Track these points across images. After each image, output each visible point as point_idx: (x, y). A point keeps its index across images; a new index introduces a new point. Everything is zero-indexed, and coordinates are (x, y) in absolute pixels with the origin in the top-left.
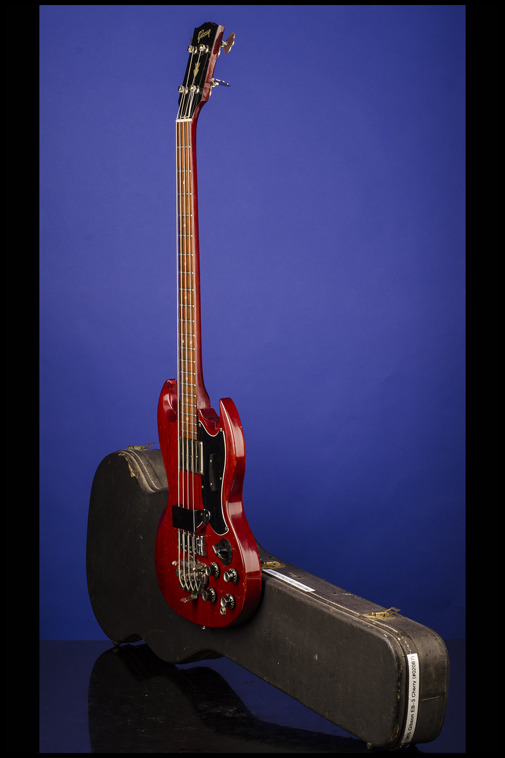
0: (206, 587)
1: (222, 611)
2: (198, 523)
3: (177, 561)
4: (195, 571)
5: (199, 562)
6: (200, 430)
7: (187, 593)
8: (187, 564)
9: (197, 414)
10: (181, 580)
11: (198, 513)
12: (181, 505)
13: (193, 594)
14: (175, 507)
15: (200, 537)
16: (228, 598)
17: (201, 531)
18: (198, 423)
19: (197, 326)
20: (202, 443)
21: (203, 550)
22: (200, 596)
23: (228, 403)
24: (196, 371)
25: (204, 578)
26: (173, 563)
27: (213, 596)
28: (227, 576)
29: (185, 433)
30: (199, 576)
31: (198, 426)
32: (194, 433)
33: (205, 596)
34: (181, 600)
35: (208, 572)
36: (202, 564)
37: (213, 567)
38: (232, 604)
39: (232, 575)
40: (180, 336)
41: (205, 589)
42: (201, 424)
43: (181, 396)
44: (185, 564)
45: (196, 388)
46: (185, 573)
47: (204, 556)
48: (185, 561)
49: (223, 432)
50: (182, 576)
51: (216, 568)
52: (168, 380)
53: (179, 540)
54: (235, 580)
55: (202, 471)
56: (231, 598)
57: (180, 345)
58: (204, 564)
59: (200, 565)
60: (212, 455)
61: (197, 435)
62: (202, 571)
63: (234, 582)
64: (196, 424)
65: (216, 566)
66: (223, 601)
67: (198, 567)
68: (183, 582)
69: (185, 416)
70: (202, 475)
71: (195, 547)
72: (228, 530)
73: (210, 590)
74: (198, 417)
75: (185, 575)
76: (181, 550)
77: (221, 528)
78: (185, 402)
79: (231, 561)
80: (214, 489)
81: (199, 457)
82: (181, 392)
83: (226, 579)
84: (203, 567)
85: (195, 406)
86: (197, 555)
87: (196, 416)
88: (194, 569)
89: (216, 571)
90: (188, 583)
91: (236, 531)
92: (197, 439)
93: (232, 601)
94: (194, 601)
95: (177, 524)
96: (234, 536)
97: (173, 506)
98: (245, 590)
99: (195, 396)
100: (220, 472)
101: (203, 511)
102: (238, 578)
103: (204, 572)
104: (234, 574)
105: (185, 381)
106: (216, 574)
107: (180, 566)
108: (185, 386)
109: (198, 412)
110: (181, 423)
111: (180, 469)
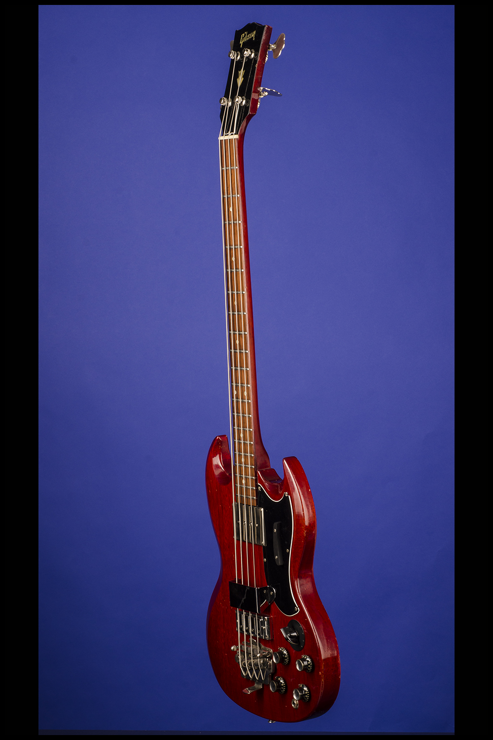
0: (273, 677)
1: (294, 703)
2: (260, 602)
3: (237, 645)
4: (260, 658)
5: (263, 647)
6: (260, 494)
7: (250, 682)
8: (249, 649)
9: (256, 476)
10: (242, 667)
11: (260, 591)
12: (240, 581)
13: (257, 684)
14: (233, 584)
15: (264, 619)
16: (301, 690)
17: (266, 611)
18: (257, 486)
19: (252, 375)
20: (262, 509)
21: (268, 633)
22: (266, 686)
23: (293, 462)
24: (253, 427)
25: (270, 666)
26: (232, 648)
27: (282, 686)
28: (300, 664)
29: (242, 498)
30: (265, 663)
31: (257, 490)
32: (252, 498)
33: (273, 687)
34: (244, 691)
35: (275, 658)
36: (268, 649)
37: (281, 653)
38: (306, 696)
39: (306, 663)
40: (232, 386)
41: (272, 678)
42: (261, 488)
43: (235, 455)
44: (247, 649)
45: (253, 447)
46: (247, 659)
47: (269, 640)
48: (246, 645)
49: (289, 497)
50: (243, 663)
51: (285, 654)
52: (217, 437)
53: (238, 621)
54: (309, 668)
55: (263, 542)
56: (305, 689)
57: (232, 397)
58: (269, 649)
59: (266, 650)
60: (276, 524)
61: (257, 500)
62: (268, 658)
63: (308, 670)
64: (254, 488)
65: (285, 652)
66: (295, 692)
67: (264, 653)
68: (245, 670)
69: (241, 478)
70: (264, 546)
71: (259, 629)
72: (298, 610)
73: (279, 679)
74: (257, 480)
75: (247, 662)
76: (240, 633)
77: (290, 608)
78: (240, 462)
79: (303, 647)
80: (280, 563)
81: (259, 525)
82: (235, 450)
83: (300, 668)
84: (269, 652)
85: (253, 467)
86: (260, 639)
87: (254, 478)
88: (258, 655)
89: (286, 658)
90: (251, 670)
91: (308, 611)
92: (257, 505)
93: (306, 693)
94: (259, 692)
95: (235, 603)
96: (307, 618)
97: (229, 582)
98: (323, 680)
99: (253, 455)
100: (286, 542)
101: (266, 588)
102: (313, 666)
103: (271, 658)
104: (308, 661)
105: (239, 439)
106: (286, 661)
107: (241, 651)
108: (240, 443)
109: (256, 473)
110: (236, 487)
111: (237, 540)
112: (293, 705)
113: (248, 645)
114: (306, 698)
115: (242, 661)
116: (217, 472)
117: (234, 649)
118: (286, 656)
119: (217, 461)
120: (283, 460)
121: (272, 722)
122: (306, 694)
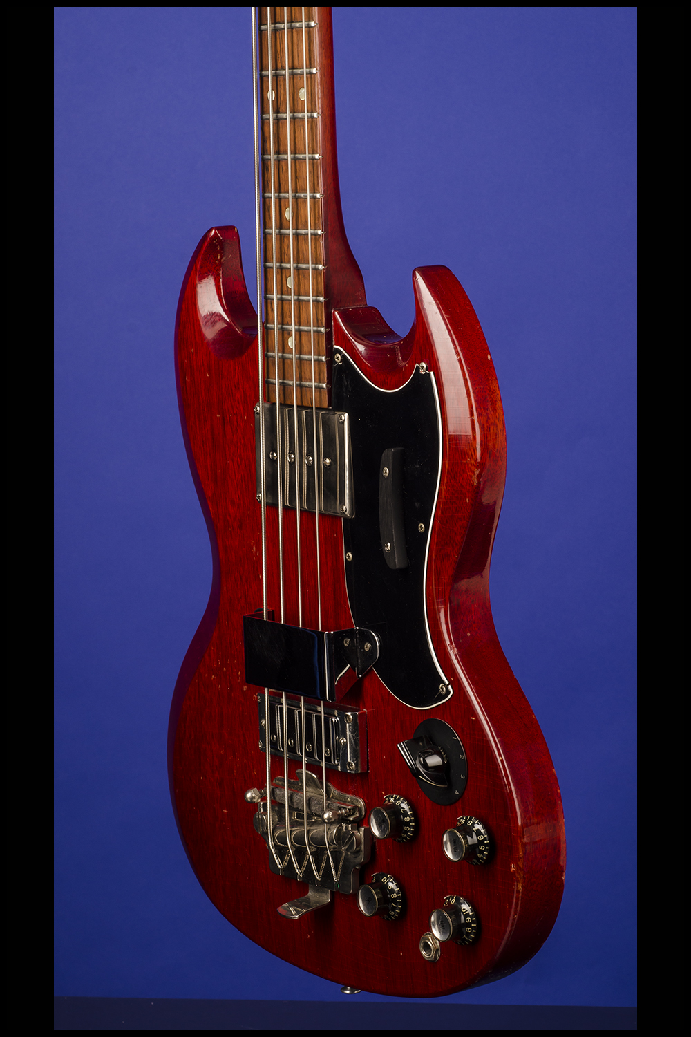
0: (365, 874)
1: (427, 947)
2: (336, 667)
3: (261, 786)
4: (330, 822)
5: (335, 792)
6: (339, 377)
7: (294, 887)
8: (296, 798)
9: (328, 325)
10: (275, 846)
11: (335, 641)
12: (273, 614)
13: (317, 890)
14: (252, 622)
15: (343, 717)
16: (456, 911)
17: (350, 695)
18: (331, 353)
19: (321, 42)
20: (346, 416)
21: (354, 755)
22: (344, 900)
23: (441, 281)
24: (321, 188)
25: (359, 843)
26: (249, 795)
27: (394, 900)
28: (455, 843)
29: (285, 388)
30: (341, 837)
31: (330, 362)
32: (317, 386)
33: (369, 901)
34: (280, 910)
35: (379, 826)
36: (349, 797)
37: (395, 811)
38: (469, 930)
39: (472, 840)
40: (262, 79)
41: (363, 875)
42: (343, 357)
43: (266, 271)
44: (291, 798)
45: (322, 242)
46: (292, 826)
47: (356, 775)
48: (289, 788)
49: (432, 373)
50: (277, 834)
51: (405, 814)
52: (211, 230)
53: (266, 722)
54: (482, 852)
55: (347, 507)
56: (466, 907)
57: (263, 110)
58: (354, 797)
59: (345, 802)
60: (389, 454)
61: (329, 391)
62: (351, 822)
63: (478, 859)
64: (323, 358)
65: (405, 806)
66: (438, 919)
67: (340, 808)
68: (282, 852)
69: (284, 333)
70: (346, 519)
71: (327, 745)
72: (448, 692)
73: (384, 880)
74: (333, 334)
75: (291, 832)
76: (272, 756)
77: (425, 686)
78: (283, 290)
79: (462, 795)
80: (397, 562)
81: (334, 461)
82: (266, 258)
83: (454, 851)
84: (355, 808)
85: (322, 299)
86: (331, 770)
87: (323, 329)
88: (326, 816)
89: (407, 824)
90: (300, 854)
91: (479, 694)
92: (329, 405)
93: (469, 919)
94: (321, 916)
95: (259, 675)
96: (474, 713)
97: (245, 617)
98: (520, 887)
99: (321, 267)
100: (417, 505)
101: (351, 634)
102: (493, 846)
103: (362, 822)
104: (478, 832)
105: (281, 224)
106: (406, 832)
107: (273, 802)
108: (282, 237)
109: (329, 318)
110: (267, 360)
111: (268, 505)
112: (424, 953)
113: (295, 787)
114: (468, 934)
115: (274, 830)
116: (210, 333)
117: (252, 798)
118: (407, 819)
119: (209, 301)
120: (414, 275)
121: (352, 991)
122: (469, 925)
